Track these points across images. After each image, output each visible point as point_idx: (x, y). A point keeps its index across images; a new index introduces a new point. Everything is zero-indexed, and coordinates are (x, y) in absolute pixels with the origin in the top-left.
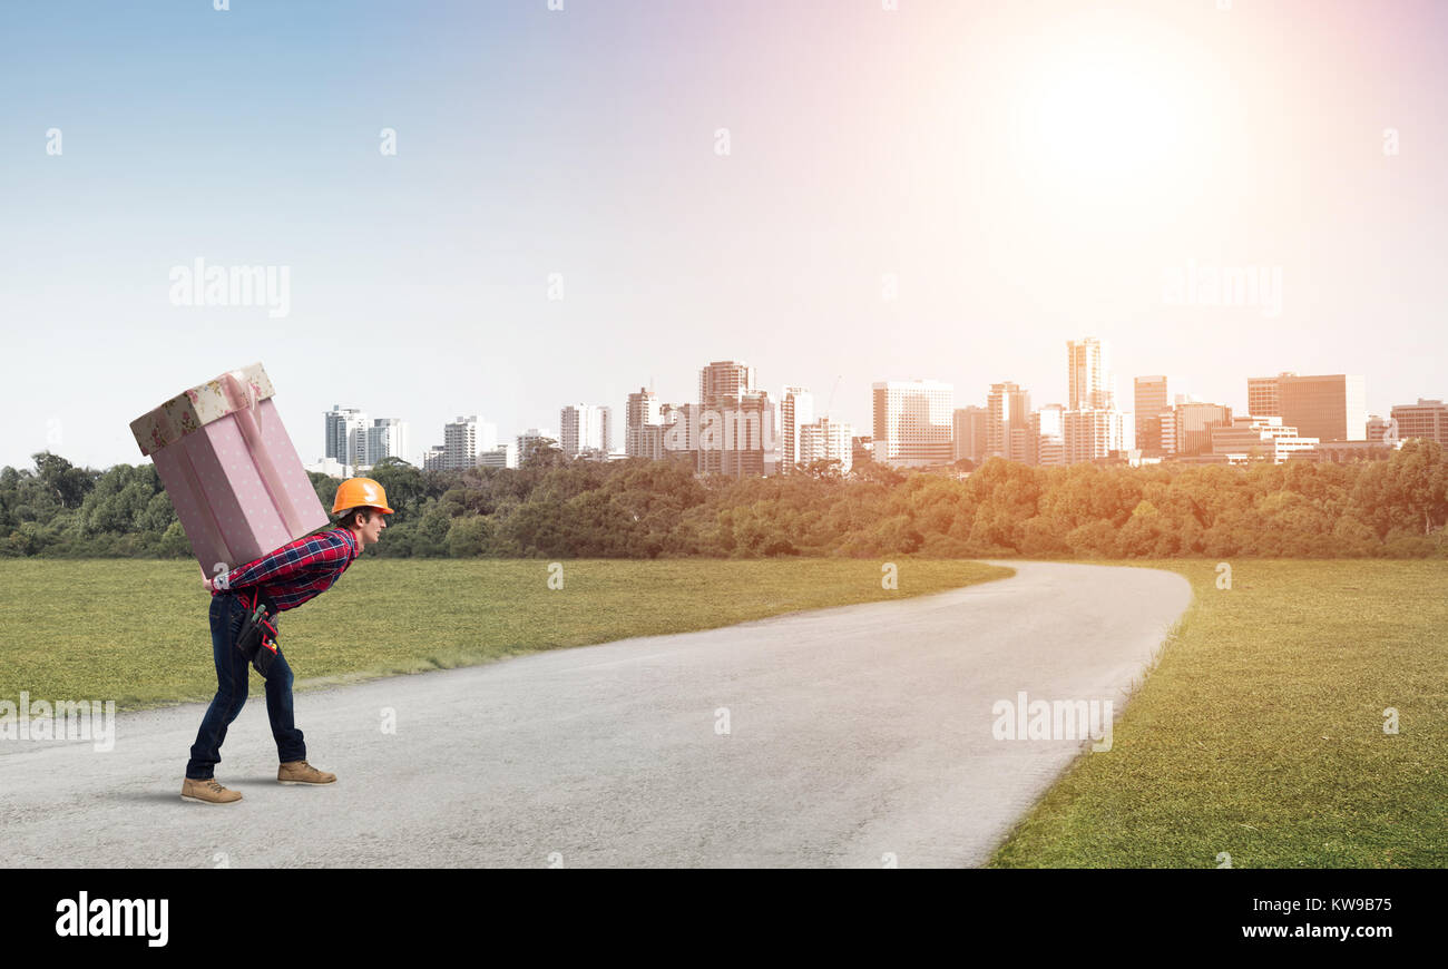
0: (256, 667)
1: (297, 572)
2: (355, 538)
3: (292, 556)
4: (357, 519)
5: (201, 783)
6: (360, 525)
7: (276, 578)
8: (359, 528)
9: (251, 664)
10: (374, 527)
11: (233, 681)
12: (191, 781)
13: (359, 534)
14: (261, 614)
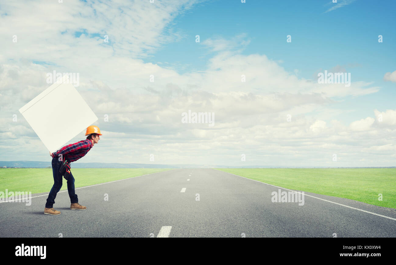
0: (64, 177)
1: (76, 151)
2: (92, 142)
3: (74, 147)
4: (92, 137)
5: (49, 209)
6: (93, 138)
7: (70, 153)
8: (93, 139)
9: (63, 176)
10: (97, 139)
11: (58, 181)
12: (46, 208)
13: (93, 141)
14: (66, 163)
